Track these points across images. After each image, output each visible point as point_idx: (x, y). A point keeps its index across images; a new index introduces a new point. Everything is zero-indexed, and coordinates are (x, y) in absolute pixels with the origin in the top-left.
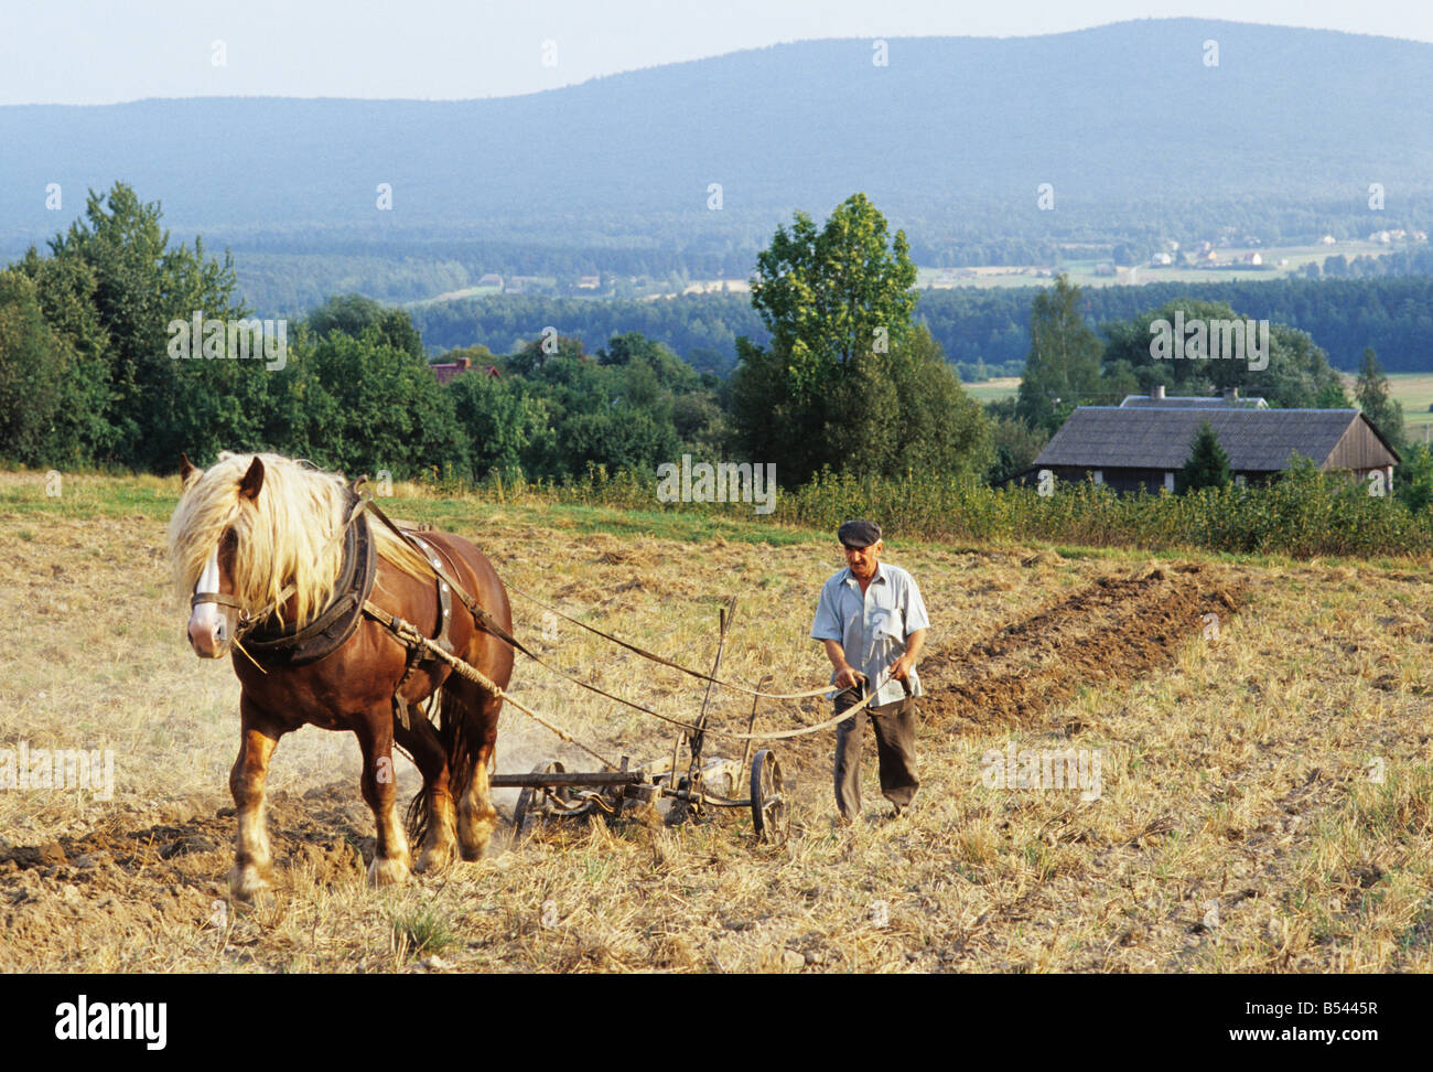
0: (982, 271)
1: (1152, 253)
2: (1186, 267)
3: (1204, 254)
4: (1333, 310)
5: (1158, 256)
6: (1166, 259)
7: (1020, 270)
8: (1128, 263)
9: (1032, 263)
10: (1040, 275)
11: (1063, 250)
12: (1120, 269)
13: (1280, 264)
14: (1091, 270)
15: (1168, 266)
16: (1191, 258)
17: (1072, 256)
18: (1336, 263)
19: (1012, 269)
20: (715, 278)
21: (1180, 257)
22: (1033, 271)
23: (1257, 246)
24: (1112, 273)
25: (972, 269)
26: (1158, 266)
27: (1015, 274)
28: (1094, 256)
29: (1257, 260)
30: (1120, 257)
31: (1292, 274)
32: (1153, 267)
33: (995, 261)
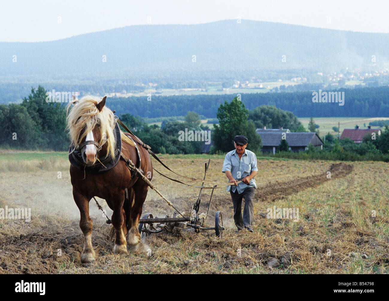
0: (186, 90)
1: (233, 84)
2: (242, 88)
3: (247, 85)
4: (285, 101)
5: (234, 85)
6: (236, 86)
7: (197, 89)
8: (226, 87)
9: (200, 87)
10: (202, 91)
11: (208, 84)
12: (224, 89)
13: (267, 87)
14: (216, 89)
15: (237, 88)
16: (243, 85)
17: (210, 85)
18: (283, 87)
19: (194, 89)
20: (112, 92)
21: (240, 86)
22: (200, 90)
23: (261, 82)
24: (222, 90)
25: (183, 89)
26: (235, 88)
27: (195, 91)
28: (217, 85)
29: (261, 86)
30: (224, 86)
31: (271, 90)
32: (233, 88)
33: (190, 87)
